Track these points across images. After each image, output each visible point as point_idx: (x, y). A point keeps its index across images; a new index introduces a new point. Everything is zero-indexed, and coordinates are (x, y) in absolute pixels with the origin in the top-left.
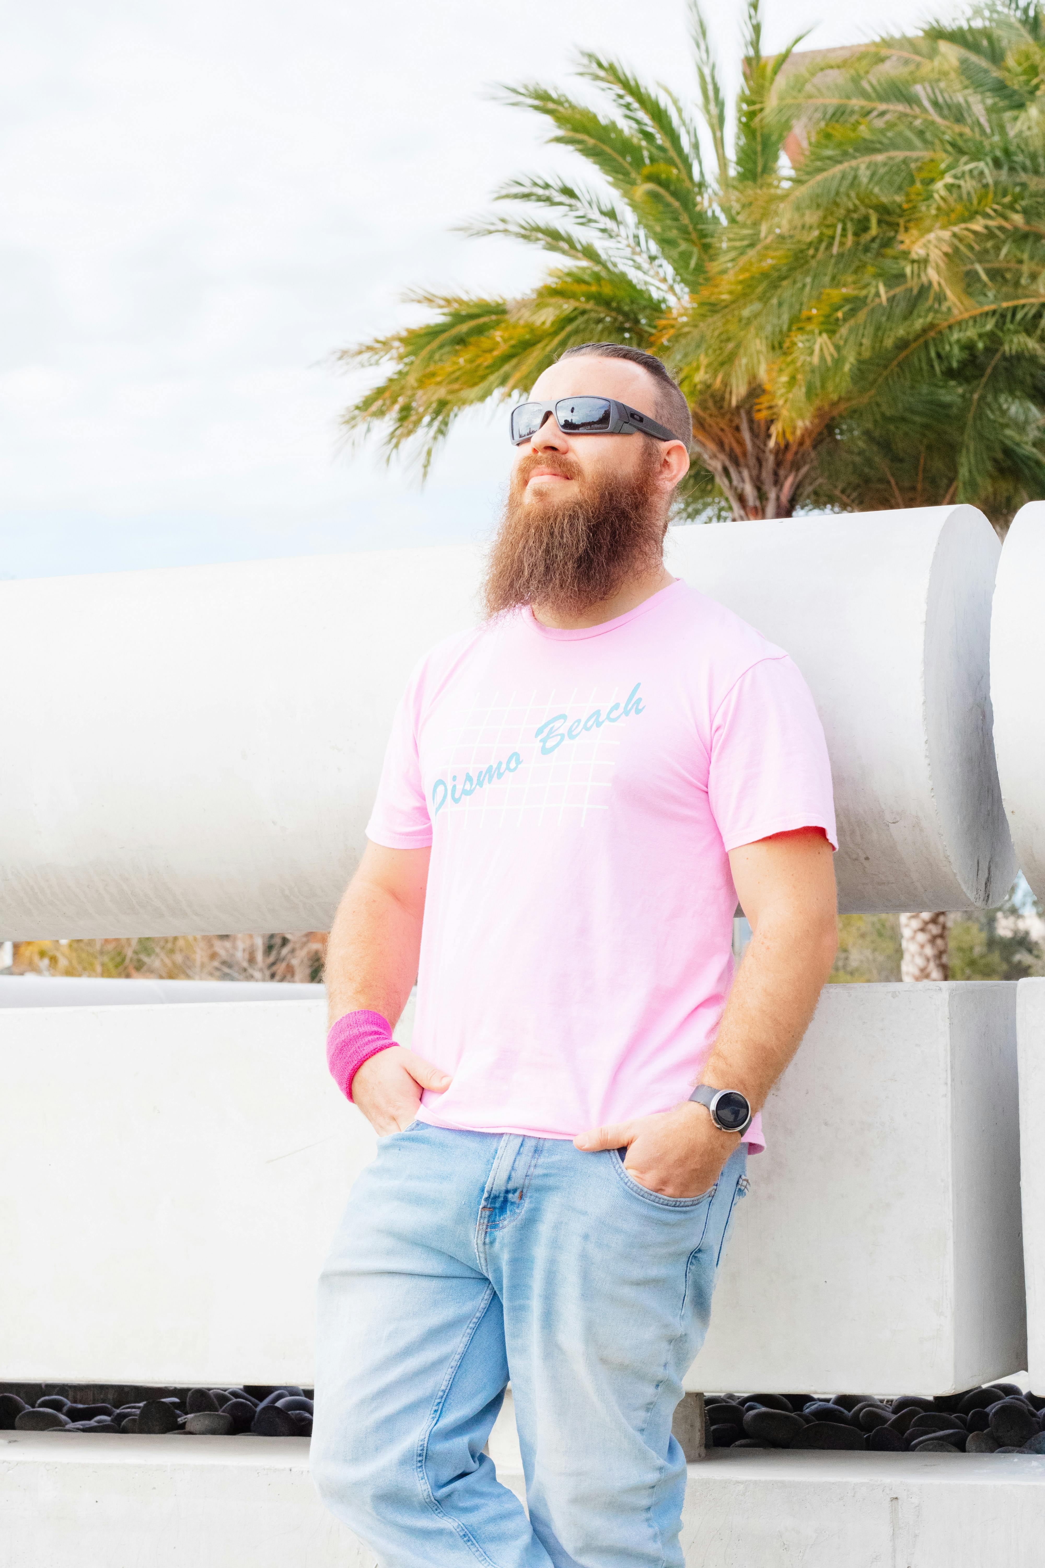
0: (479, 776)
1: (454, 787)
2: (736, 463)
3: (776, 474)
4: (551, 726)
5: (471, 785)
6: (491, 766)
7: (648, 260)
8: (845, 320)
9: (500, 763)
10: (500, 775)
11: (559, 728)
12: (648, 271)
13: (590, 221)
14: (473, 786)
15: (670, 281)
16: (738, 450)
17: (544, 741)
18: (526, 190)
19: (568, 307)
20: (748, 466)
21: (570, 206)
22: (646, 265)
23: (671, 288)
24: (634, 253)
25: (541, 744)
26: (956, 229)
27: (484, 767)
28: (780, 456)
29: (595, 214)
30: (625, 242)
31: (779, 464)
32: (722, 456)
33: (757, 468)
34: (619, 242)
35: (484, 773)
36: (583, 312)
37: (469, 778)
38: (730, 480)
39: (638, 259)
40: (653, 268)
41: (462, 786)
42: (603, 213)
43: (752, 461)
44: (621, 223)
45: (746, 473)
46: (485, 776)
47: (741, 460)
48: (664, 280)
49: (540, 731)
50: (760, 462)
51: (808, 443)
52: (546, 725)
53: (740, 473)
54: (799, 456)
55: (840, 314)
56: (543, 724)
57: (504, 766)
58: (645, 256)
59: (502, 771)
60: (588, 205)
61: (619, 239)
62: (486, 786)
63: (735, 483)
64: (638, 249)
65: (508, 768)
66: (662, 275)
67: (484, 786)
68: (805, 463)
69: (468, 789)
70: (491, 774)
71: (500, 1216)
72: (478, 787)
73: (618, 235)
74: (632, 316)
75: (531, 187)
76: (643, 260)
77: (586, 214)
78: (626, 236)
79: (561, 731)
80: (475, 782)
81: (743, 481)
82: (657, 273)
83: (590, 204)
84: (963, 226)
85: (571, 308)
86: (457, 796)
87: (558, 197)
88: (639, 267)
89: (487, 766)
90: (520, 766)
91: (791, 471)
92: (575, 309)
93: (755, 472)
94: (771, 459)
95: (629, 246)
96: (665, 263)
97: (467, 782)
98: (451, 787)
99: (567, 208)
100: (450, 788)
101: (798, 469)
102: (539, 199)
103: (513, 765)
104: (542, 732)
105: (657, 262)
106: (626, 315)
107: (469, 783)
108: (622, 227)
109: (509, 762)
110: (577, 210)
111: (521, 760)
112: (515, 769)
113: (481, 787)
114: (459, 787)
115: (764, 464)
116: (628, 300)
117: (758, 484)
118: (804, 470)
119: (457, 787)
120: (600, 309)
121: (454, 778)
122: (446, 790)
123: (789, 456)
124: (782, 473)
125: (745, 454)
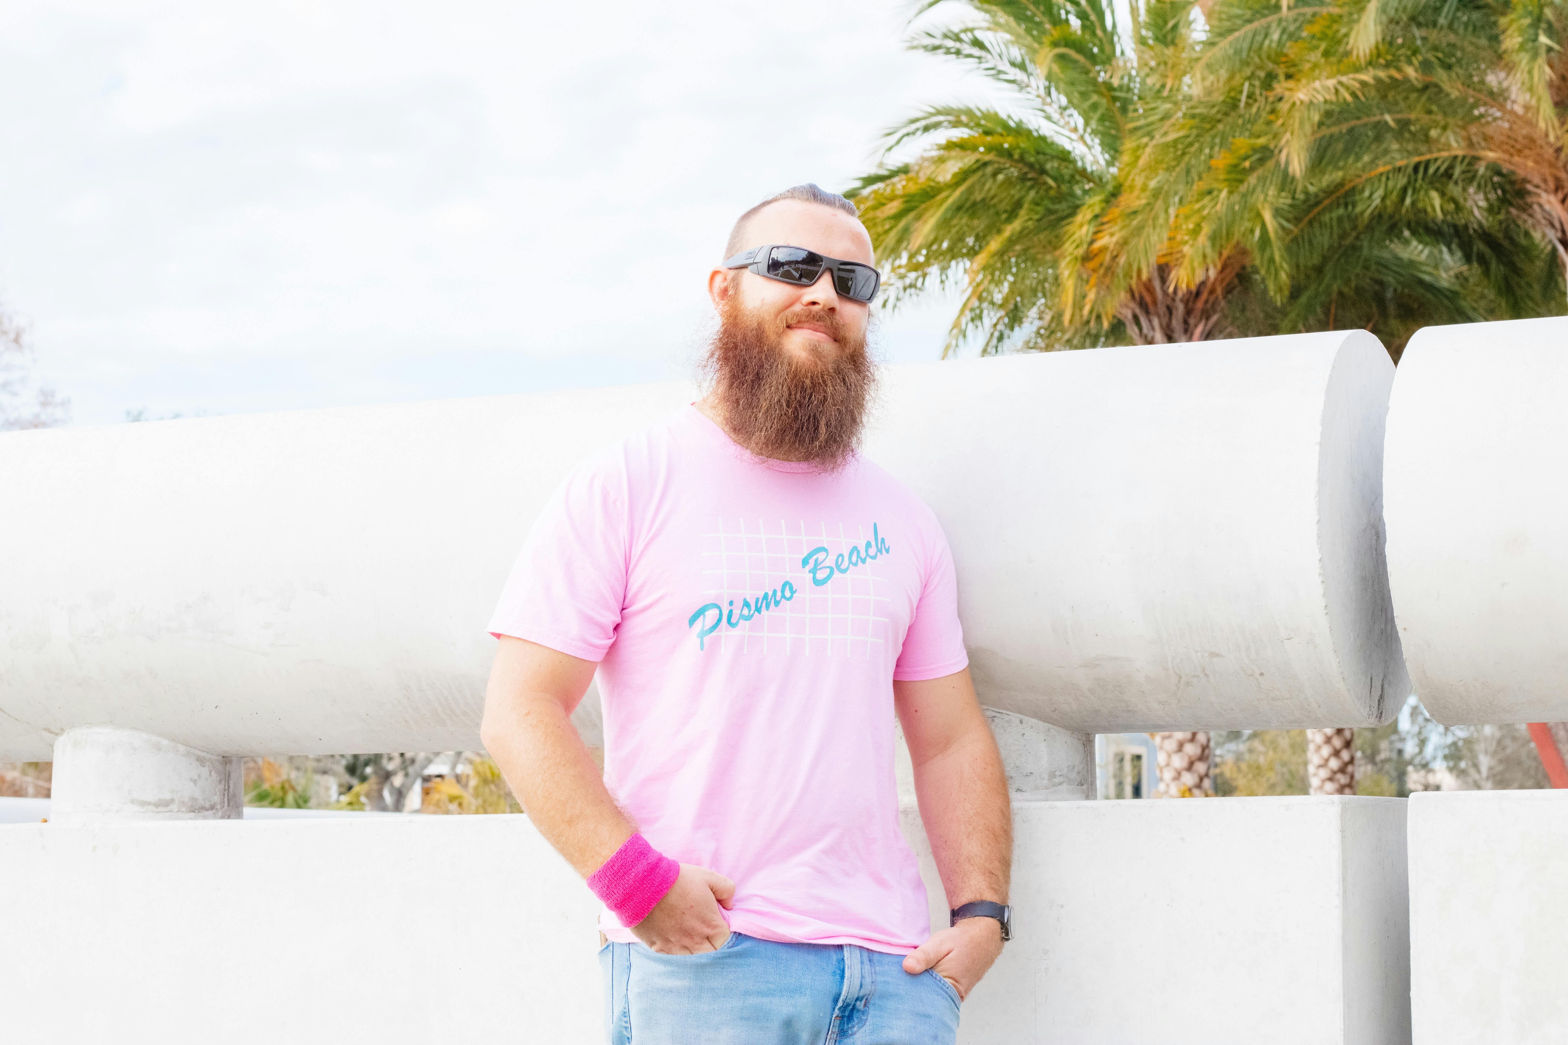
0: (757, 603)
1: (731, 611)
2: (1147, 313)
3: (1186, 322)
4: (815, 557)
5: (750, 611)
6: (766, 594)
7: (1059, 111)
8: (1252, 169)
9: (775, 592)
10: (777, 603)
11: (825, 560)
12: (1059, 121)
13: (1000, 72)
14: (752, 612)
15: (1081, 131)
16: (1148, 299)
17: (814, 571)
18: (937, 42)
19: (969, 160)
20: (1159, 316)
21: (979, 58)
22: (1056, 116)
23: (1082, 138)
24: (1044, 103)
25: (811, 575)
26: (1344, 79)
27: (761, 594)
28: (1191, 304)
29: (1005, 66)
30: (1035, 93)
31: (1188, 312)
32: (1132, 305)
33: (1167, 316)
34: (1029, 93)
35: (760, 600)
36: (985, 164)
37: (746, 604)
38: (1141, 329)
39: (1047, 108)
40: (1063, 118)
41: (739, 612)
42: (1013, 64)
43: (1162, 310)
44: (1032, 74)
45: (1156, 322)
46: (762, 603)
47: (1151, 308)
48: (1075, 130)
49: (805, 562)
50: (1170, 310)
51: (1219, 291)
52: (810, 555)
53: (1150, 321)
54: (1209, 305)
55: (1247, 164)
56: (806, 554)
57: (779, 594)
58: (1055, 106)
59: (778, 598)
60: (998, 57)
61: (1029, 89)
62: (764, 612)
63: (1145, 330)
64: (1048, 100)
65: (783, 596)
66: (1072, 125)
67: (762, 613)
68: (1215, 311)
69: (747, 615)
70: (766, 602)
71: (848, 1024)
72: (756, 613)
73: (1027, 86)
74: (1037, 166)
75: (942, 39)
76: (1053, 111)
77: (996, 65)
78: (1036, 88)
79: (827, 563)
80: (753, 607)
81: (1153, 329)
82: (1068, 123)
83: (1000, 56)
84: (1351, 76)
85: (973, 161)
86: (733, 620)
87: (967, 49)
88: (1048, 118)
89: (763, 593)
90: (795, 595)
91: (1201, 319)
92: (977, 161)
93: (1165, 321)
94: (1180, 308)
95: (1038, 96)
96: (1075, 113)
97: (745, 607)
98: (728, 612)
99: (977, 60)
100: (725, 613)
101: (1208, 319)
102: (948, 52)
103: (788, 594)
104: (808, 563)
105: (1068, 112)
106: (1031, 166)
107: (747, 609)
108: (1031, 78)
109: (783, 591)
110: (987, 62)
111: (794, 590)
112: (791, 597)
113: (760, 613)
114: (736, 612)
115: (1174, 312)
116: (1033, 152)
117: (1169, 332)
118: (1215, 318)
119: (734, 612)
120: (1002, 160)
121: (731, 603)
122: (721, 614)
123: (1200, 305)
124: (1192, 321)
125: (1155, 302)
